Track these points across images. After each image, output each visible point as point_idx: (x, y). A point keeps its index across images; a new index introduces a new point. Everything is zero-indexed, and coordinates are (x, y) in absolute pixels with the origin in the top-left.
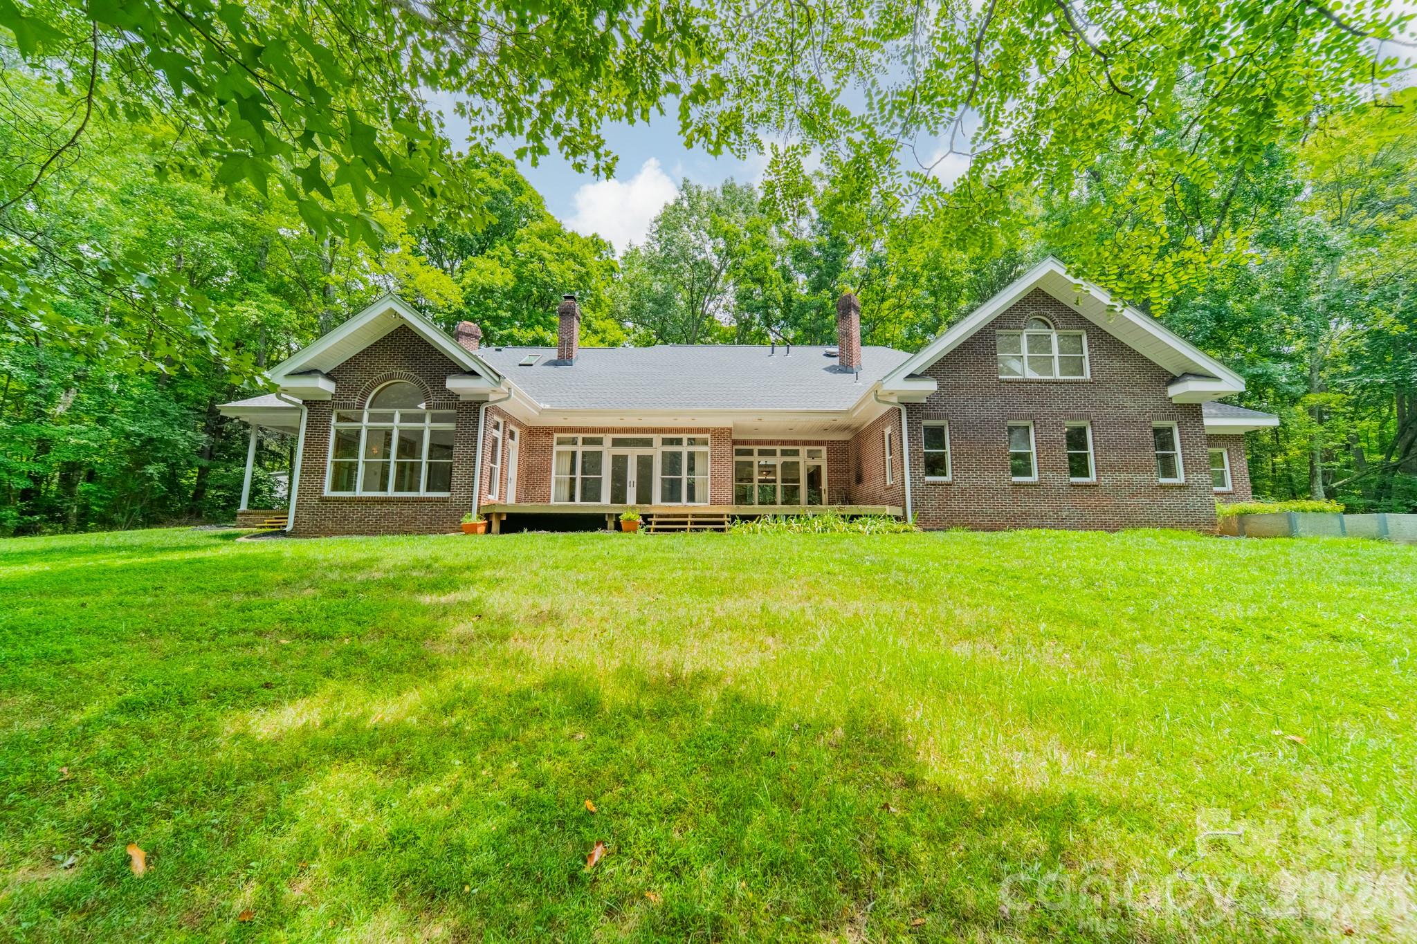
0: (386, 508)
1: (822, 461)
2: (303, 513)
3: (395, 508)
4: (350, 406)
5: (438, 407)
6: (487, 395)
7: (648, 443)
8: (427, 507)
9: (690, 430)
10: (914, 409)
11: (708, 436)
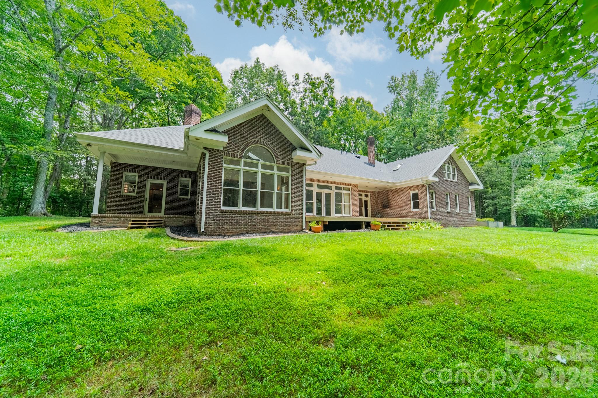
0: (260, 217)
1: (369, 199)
2: (210, 221)
3: (264, 217)
4: (235, 156)
5: (283, 163)
6: (306, 161)
7: (329, 188)
8: (281, 217)
9: (345, 184)
10: (431, 186)
11: (350, 187)
